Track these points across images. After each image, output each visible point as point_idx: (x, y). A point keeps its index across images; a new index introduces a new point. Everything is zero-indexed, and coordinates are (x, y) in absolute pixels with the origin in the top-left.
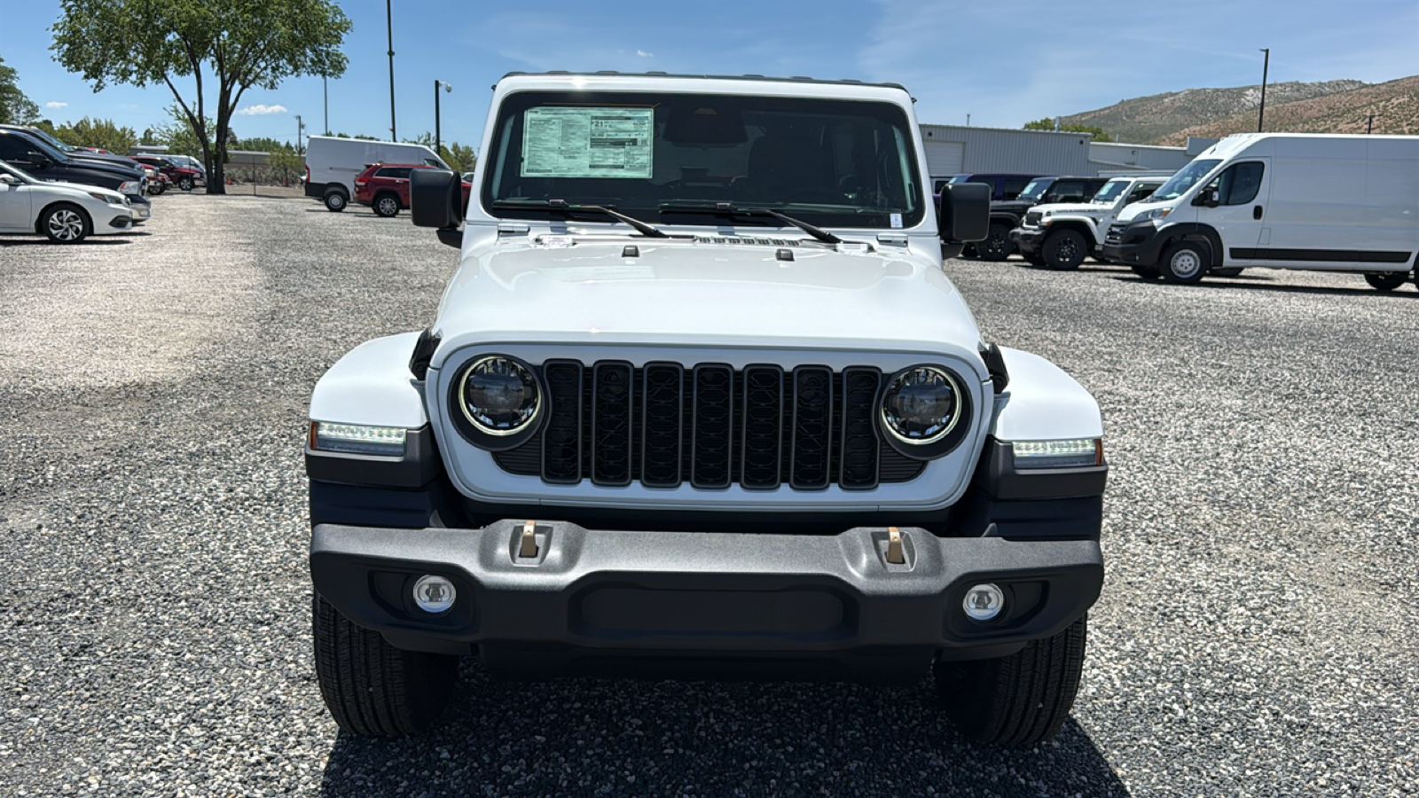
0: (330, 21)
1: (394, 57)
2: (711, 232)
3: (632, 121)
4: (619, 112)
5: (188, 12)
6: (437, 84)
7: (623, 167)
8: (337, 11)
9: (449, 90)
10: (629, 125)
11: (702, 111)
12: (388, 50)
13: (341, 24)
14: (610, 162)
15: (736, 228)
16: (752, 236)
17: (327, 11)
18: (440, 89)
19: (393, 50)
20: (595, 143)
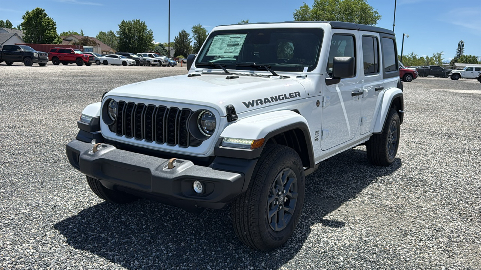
0: (374, 16)
1: (395, 27)
2: (247, 72)
3: (240, 38)
4: (238, 35)
5: (328, 16)
6: (404, 35)
7: (232, 52)
8: (376, 12)
9: (408, 37)
10: (239, 39)
11: (260, 34)
12: (393, 24)
13: (377, 17)
14: (230, 51)
15: (255, 71)
16: (258, 74)
17: (373, 13)
18: (404, 36)
19: (395, 24)
20: (229, 45)
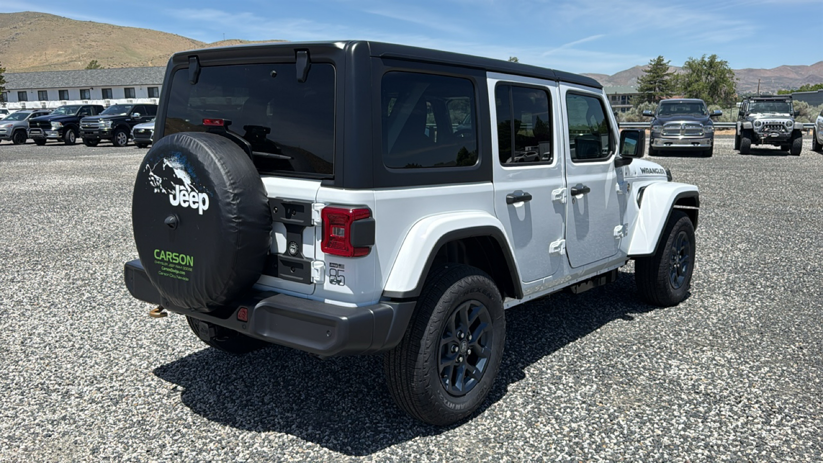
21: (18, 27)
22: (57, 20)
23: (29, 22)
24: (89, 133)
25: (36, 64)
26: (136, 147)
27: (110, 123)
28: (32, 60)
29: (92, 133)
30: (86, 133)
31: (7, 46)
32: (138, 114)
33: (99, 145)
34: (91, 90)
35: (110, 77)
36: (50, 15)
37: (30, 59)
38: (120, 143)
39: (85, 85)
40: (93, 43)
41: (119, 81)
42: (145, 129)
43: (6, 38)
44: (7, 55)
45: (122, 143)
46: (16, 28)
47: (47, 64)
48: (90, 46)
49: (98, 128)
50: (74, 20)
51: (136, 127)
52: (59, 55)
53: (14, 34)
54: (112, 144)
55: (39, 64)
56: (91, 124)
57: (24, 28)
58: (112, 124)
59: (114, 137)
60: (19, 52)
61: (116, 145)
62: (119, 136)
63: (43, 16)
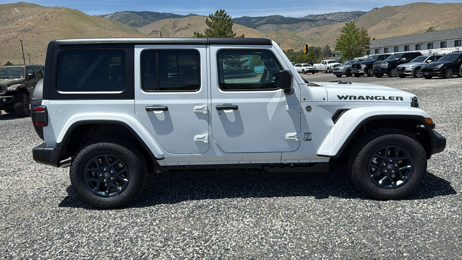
21: (406, 12)
22: (429, 5)
23: (413, 9)
24: (376, 70)
25: (414, 31)
26: (399, 77)
27: (387, 64)
28: (412, 29)
29: (378, 70)
30: (375, 70)
31: (400, 23)
32: (405, 58)
33: (383, 76)
34: (421, 45)
35: (434, 36)
36: (425, 3)
37: (411, 29)
38: (392, 75)
39: (418, 42)
40: (448, 16)
41: (438, 38)
42: (403, 67)
43: (400, 19)
44: (399, 28)
45: (393, 75)
46: (405, 13)
47: (420, 30)
48: (446, 18)
49: (380, 67)
50: (438, 4)
51: (399, 66)
52: (427, 25)
53: (404, 16)
54: (388, 76)
55: (416, 31)
56: (377, 65)
57: (410, 12)
58: (388, 65)
59: (389, 72)
60: (405, 26)
61: (390, 76)
62: (392, 71)
63: (420, 4)
